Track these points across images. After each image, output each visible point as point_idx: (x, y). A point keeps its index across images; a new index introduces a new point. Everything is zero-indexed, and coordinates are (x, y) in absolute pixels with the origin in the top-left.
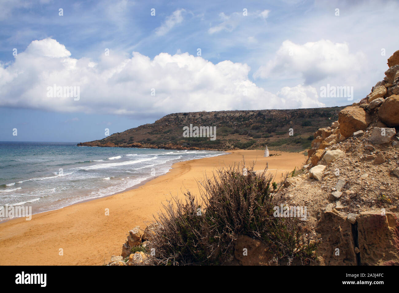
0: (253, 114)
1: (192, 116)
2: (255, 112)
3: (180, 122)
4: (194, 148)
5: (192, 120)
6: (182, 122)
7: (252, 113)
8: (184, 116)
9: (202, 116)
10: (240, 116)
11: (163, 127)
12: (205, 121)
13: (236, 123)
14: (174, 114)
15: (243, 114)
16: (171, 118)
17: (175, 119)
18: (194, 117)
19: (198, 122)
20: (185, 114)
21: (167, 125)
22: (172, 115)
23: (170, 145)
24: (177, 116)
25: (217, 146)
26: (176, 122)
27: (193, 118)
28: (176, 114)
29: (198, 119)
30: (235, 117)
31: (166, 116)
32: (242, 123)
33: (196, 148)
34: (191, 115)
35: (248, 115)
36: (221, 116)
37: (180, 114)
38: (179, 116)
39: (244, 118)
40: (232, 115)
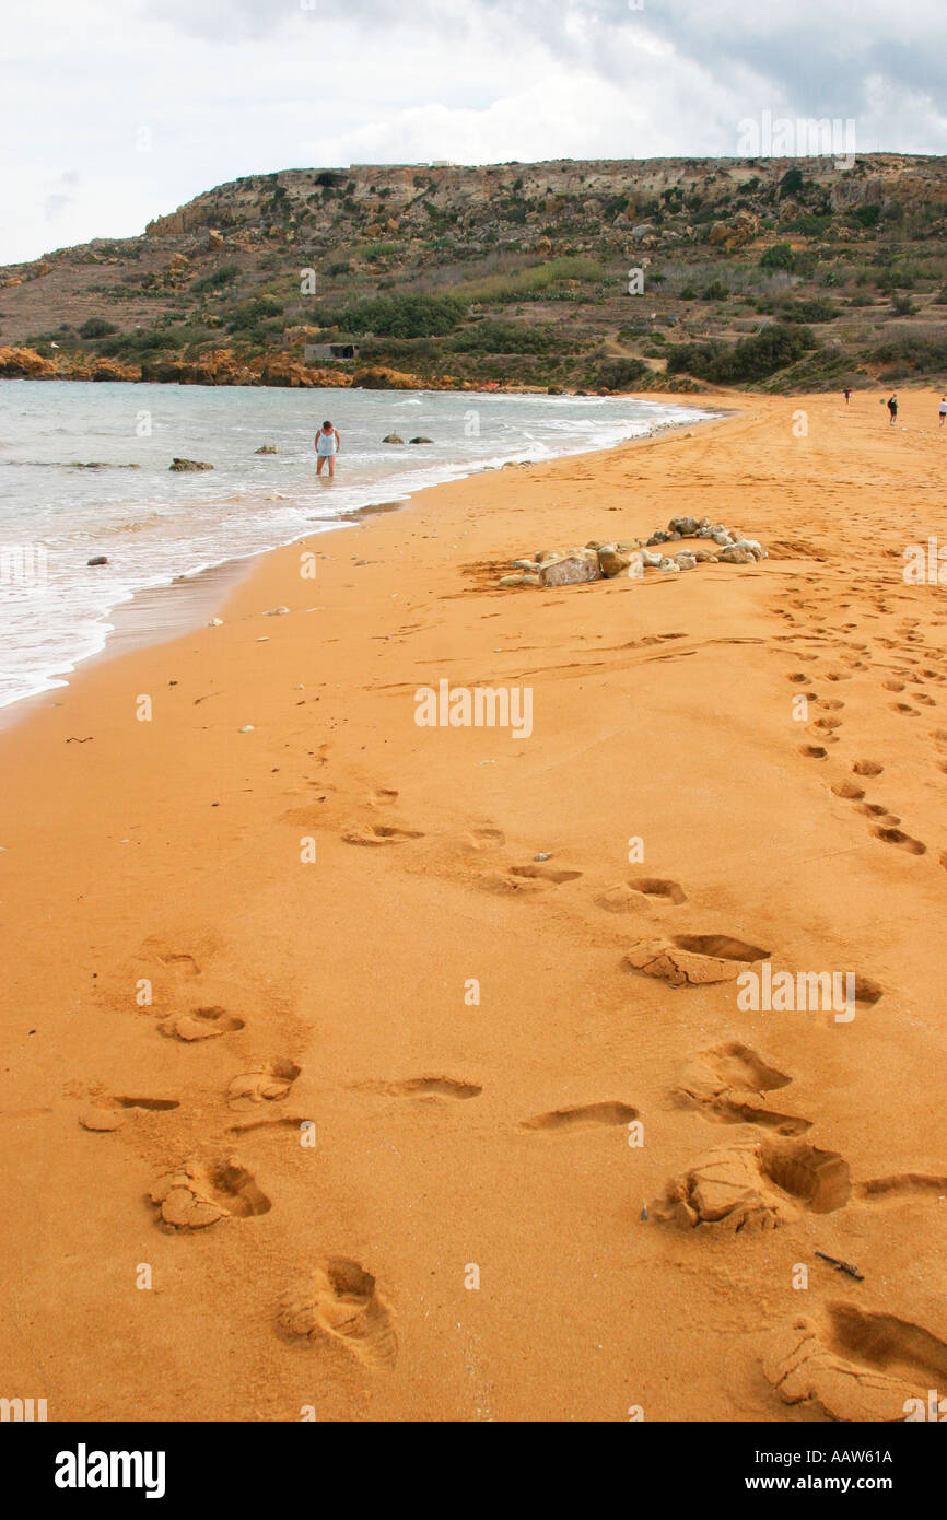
0: (755, 182)
1: (373, 190)
2: (762, 169)
3: (295, 226)
4: (383, 377)
5: (372, 215)
6: (305, 229)
7: (744, 176)
8: (319, 190)
9: (433, 190)
10: (667, 195)
11: (192, 256)
12: (454, 219)
13: (650, 232)
14: (261, 179)
15: (691, 180)
16: (242, 204)
17: (264, 210)
18: (385, 194)
19: (409, 229)
20: (327, 179)
21: (212, 245)
22: (246, 184)
23: (220, 360)
24: (281, 193)
25: (540, 368)
26: (269, 226)
27: (376, 200)
28: (274, 177)
29: (408, 207)
30: (638, 197)
31: (212, 193)
32: (689, 230)
33: (398, 376)
34: (361, 185)
35: (721, 184)
36: (549, 190)
37: (296, 174)
38: (292, 192)
39: (696, 203)
40: (619, 185)
